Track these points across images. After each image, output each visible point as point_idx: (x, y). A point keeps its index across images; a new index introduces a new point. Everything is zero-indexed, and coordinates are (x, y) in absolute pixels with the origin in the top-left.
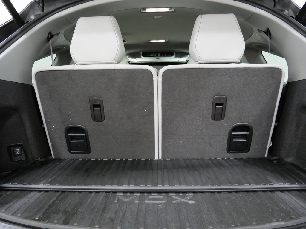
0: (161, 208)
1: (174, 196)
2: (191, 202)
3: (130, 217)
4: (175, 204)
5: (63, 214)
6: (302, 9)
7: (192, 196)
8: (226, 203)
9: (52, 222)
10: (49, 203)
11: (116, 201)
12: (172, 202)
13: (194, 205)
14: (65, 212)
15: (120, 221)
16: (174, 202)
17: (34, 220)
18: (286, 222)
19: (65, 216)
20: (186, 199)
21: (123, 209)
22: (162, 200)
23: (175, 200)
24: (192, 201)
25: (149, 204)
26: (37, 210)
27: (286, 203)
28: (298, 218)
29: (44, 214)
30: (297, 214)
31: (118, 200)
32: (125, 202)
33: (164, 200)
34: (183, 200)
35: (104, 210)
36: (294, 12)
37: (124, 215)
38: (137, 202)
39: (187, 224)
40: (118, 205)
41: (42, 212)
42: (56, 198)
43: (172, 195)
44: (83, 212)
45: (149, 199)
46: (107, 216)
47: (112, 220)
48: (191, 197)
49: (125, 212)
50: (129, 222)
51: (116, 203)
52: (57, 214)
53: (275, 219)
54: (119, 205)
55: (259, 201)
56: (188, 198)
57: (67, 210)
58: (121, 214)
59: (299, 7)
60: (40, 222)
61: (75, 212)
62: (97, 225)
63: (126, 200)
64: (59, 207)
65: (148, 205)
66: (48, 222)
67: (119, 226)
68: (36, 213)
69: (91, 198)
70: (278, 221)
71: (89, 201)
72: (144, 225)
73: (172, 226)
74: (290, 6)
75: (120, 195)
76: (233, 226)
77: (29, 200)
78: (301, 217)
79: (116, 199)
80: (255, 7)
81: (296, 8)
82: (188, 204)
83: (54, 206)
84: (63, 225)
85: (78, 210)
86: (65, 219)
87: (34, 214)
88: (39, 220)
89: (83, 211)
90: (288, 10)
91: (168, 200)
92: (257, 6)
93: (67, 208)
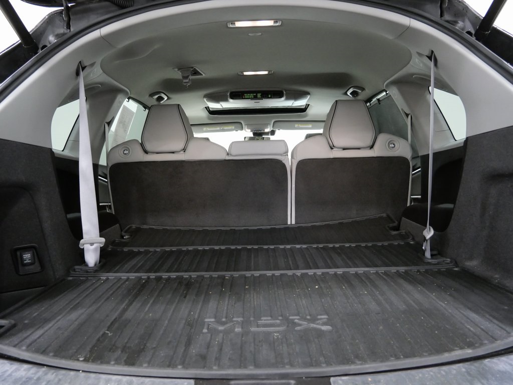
0: (278, 338)
1: (298, 319)
2: (324, 328)
3: (231, 352)
4: (299, 331)
5: (122, 352)
7: (327, 319)
8: (381, 328)
9: (108, 363)
10: (98, 337)
11: (205, 331)
12: (296, 329)
13: (330, 332)
14: (124, 349)
15: (216, 359)
16: (298, 328)
17: (78, 360)
18: (474, 349)
19: (127, 354)
20: (318, 324)
21: (218, 341)
22: (278, 326)
23: (300, 325)
24: (327, 327)
25: (259, 333)
26: (79, 346)
27: (475, 323)
28: (492, 342)
29: (91, 351)
30: (491, 338)
31: (208, 329)
32: (221, 331)
33: (282, 327)
34: (312, 325)
35: (188, 343)
37: (221, 349)
38: (238, 330)
39: (322, 359)
40: (209, 335)
41: (88, 349)
42: (106, 329)
43: (295, 319)
44: (154, 348)
45: (258, 326)
46: (194, 350)
47: (203, 357)
48: (325, 320)
49: (222, 346)
50: (229, 359)
51: (206, 333)
52: (113, 352)
53: (458, 347)
54: (211, 336)
55: (433, 323)
56: (320, 322)
57: (128, 345)
58: (216, 349)
60: (89, 363)
61: (142, 347)
62: (180, 364)
63: (221, 328)
64: (115, 342)
65: (255, 334)
66: (102, 363)
67: (215, 365)
68: (78, 352)
69: (163, 328)
70: (461, 348)
71: (161, 332)
72: (255, 362)
73: (298, 362)
75: (211, 322)
76: (392, 358)
77: (63, 333)
78: (496, 340)
79: (206, 327)
82: (321, 330)
83: (107, 340)
84: (127, 366)
85: (145, 345)
86: (127, 358)
87: (76, 352)
88: (86, 360)
89: (154, 346)
91: (288, 326)
93: (127, 342)
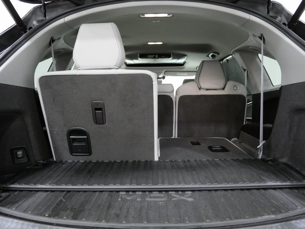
0: (162, 205)
1: (174, 194)
2: (189, 199)
3: (134, 213)
4: (175, 201)
5: (71, 211)
6: (294, 15)
7: (191, 194)
8: (222, 200)
9: (62, 218)
10: (57, 202)
11: (119, 200)
12: (172, 200)
13: (193, 202)
14: (72, 209)
15: (125, 217)
16: (174, 199)
17: (45, 216)
18: (276, 215)
19: (74, 213)
20: (185, 197)
21: (127, 206)
22: (162, 198)
23: (175, 197)
24: (191, 199)
25: (151, 202)
26: (46, 207)
27: (277, 200)
28: (287, 212)
29: (53, 211)
30: (286, 209)
31: (121, 198)
32: (129, 200)
33: (165, 198)
34: (182, 198)
35: (109, 207)
36: (287, 18)
37: (128, 211)
38: (139, 199)
39: (186, 218)
40: (122, 202)
41: (51, 209)
42: (62, 197)
43: (172, 194)
44: (90, 209)
45: (151, 197)
46: (112, 212)
47: (117, 216)
48: (190, 195)
49: (129, 209)
50: (133, 217)
51: (120, 201)
52: (65, 211)
53: (267, 213)
54: (123, 203)
55: (253, 198)
56: (187, 196)
57: (74, 207)
58: (125, 210)
59: (291, 14)
60: (51, 218)
61: (82, 209)
62: (103, 220)
63: (129, 198)
64: (67, 205)
65: (149, 202)
66: (58, 218)
67: (124, 220)
68: (45, 211)
69: (95, 197)
70: (269, 214)
71: (94, 200)
72: (147, 219)
73: (173, 220)
74: (283, 13)
75: (123, 194)
76: (228, 219)
77: (37, 200)
78: (289, 210)
79: (120, 197)
80: (250, 14)
81: (288, 14)
82: (187, 201)
83: (62, 204)
84: (73, 220)
85: (84, 208)
86: (73, 215)
87: (44, 211)
88: (50, 216)
89: (89, 208)
90: (281, 17)
91: (168, 198)
92: (251, 13)
93: (74, 206)
